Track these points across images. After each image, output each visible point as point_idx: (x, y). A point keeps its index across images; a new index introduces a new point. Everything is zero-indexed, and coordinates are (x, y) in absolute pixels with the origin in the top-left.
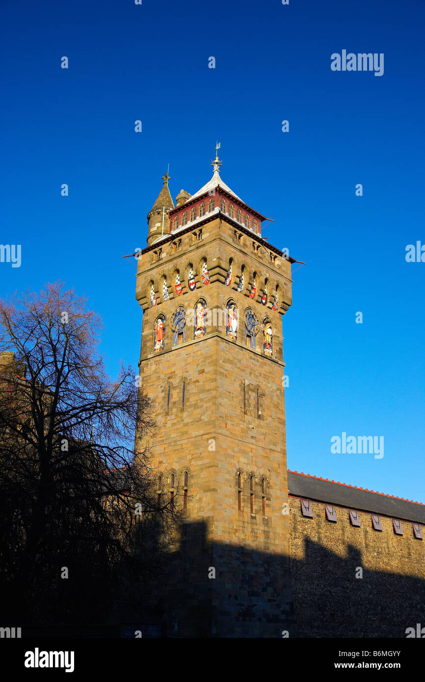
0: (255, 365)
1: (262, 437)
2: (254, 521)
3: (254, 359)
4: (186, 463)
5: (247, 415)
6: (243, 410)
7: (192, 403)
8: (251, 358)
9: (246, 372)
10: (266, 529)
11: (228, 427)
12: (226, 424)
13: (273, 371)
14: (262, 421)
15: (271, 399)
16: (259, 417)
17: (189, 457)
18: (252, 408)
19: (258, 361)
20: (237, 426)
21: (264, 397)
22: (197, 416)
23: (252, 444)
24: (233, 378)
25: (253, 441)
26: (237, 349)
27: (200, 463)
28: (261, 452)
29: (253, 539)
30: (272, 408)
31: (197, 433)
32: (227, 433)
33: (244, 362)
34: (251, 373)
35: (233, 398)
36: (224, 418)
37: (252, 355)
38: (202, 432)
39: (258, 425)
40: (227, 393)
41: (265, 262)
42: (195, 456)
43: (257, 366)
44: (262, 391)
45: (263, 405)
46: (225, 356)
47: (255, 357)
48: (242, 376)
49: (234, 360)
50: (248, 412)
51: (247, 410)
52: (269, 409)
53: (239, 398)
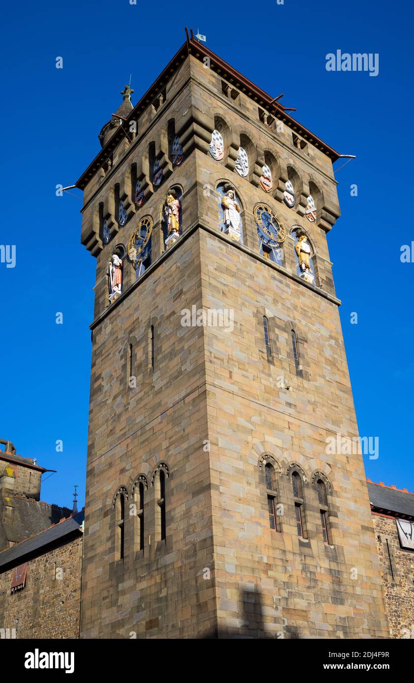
0: (283, 291)
1: (310, 408)
2: (306, 550)
3: (281, 282)
5: (274, 365)
6: (265, 356)
8: (274, 278)
9: (266, 296)
10: (334, 566)
11: (235, 377)
12: (231, 372)
13: (319, 307)
14: (304, 381)
15: (321, 350)
16: (300, 374)
17: (165, 444)
18: (283, 355)
19: (288, 286)
20: (254, 380)
21: (305, 343)
23: (290, 415)
24: (240, 301)
25: (291, 411)
26: (244, 257)
27: (185, 445)
28: (309, 431)
29: (307, 584)
30: (324, 365)
31: (177, 398)
32: (235, 388)
33: (260, 280)
34: (275, 301)
36: (226, 361)
37: (276, 274)
38: (183, 394)
39: (299, 386)
42: (174, 438)
43: (287, 293)
44: (301, 334)
45: (306, 357)
46: (220, 261)
47: (281, 279)
48: (257, 301)
49: (239, 273)
50: (277, 361)
51: (274, 358)
52: (317, 364)
53: (256, 335)
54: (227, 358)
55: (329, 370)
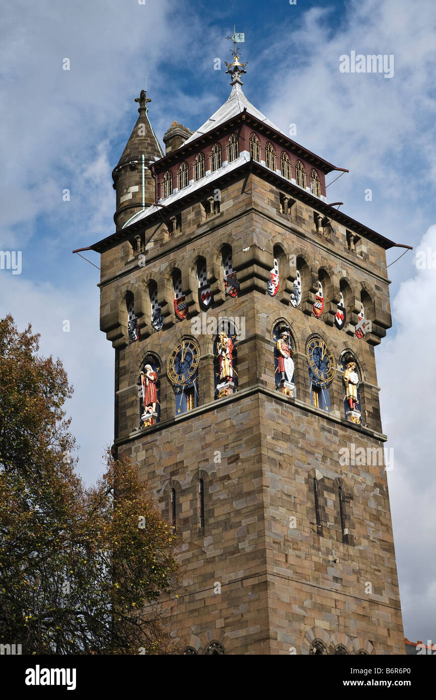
0: (332, 442)
1: (353, 578)
3: (329, 431)
4: (214, 635)
5: (323, 536)
6: (315, 527)
7: (220, 519)
8: (323, 429)
9: (316, 455)
11: (292, 560)
12: (286, 555)
14: (350, 547)
15: (365, 503)
16: (346, 540)
17: (220, 623)
18: (331, 523)
19: (336, 434)
20: (306, 558)
21: (351, 501)
22: (230, 543)
23: (337, 592)
24: (294, 468)
25: (338, 586)
26: (297, 413)
27: (242, 633)
28: (353, 607)
30: (368, 522)
31: (233, 576)
32: (289, 573)
33: (311, 437)
34: (324, 458)
35: (295, 505)
36: (282, 544)
37: (325, 423)
38: (241, 574)
39: (345, 555)
40: (284, 497)
41: (339, 249)
42: (230, 620)
43: (335, 443)
44: (347, 490)
45: (352, 517)
46: (276, 427)
47: (330, 427)
48: (308, 464)
49: (293, 435)
50: (325, 530)
51: (323, 528)
52: (362, 523)
53: (307, 506)
54: (282, 540)
55: (373, 528)
